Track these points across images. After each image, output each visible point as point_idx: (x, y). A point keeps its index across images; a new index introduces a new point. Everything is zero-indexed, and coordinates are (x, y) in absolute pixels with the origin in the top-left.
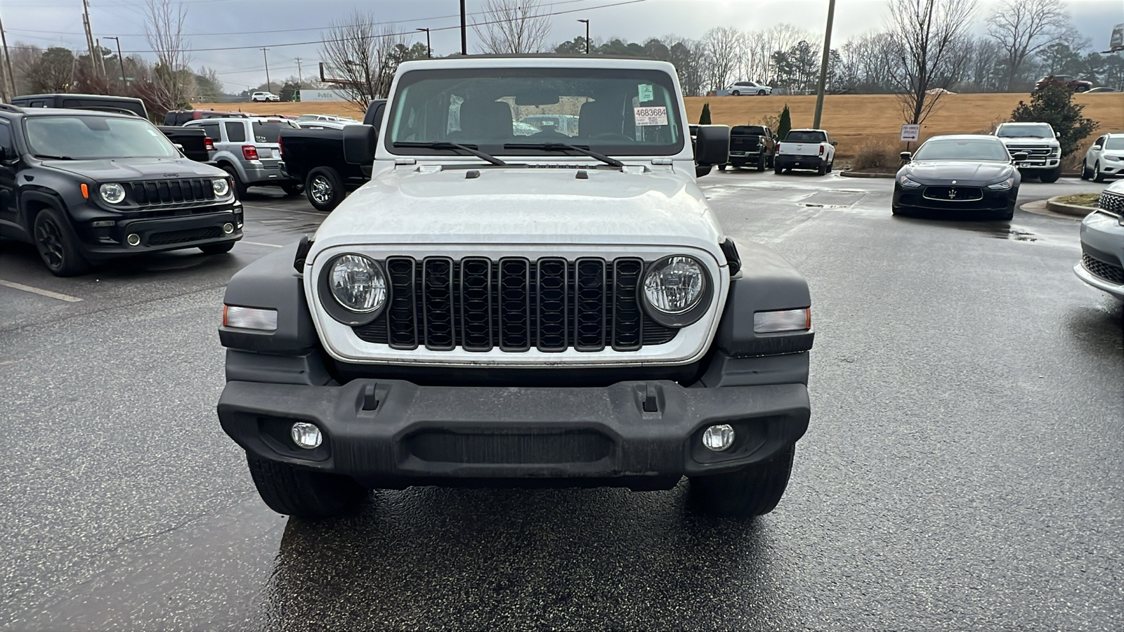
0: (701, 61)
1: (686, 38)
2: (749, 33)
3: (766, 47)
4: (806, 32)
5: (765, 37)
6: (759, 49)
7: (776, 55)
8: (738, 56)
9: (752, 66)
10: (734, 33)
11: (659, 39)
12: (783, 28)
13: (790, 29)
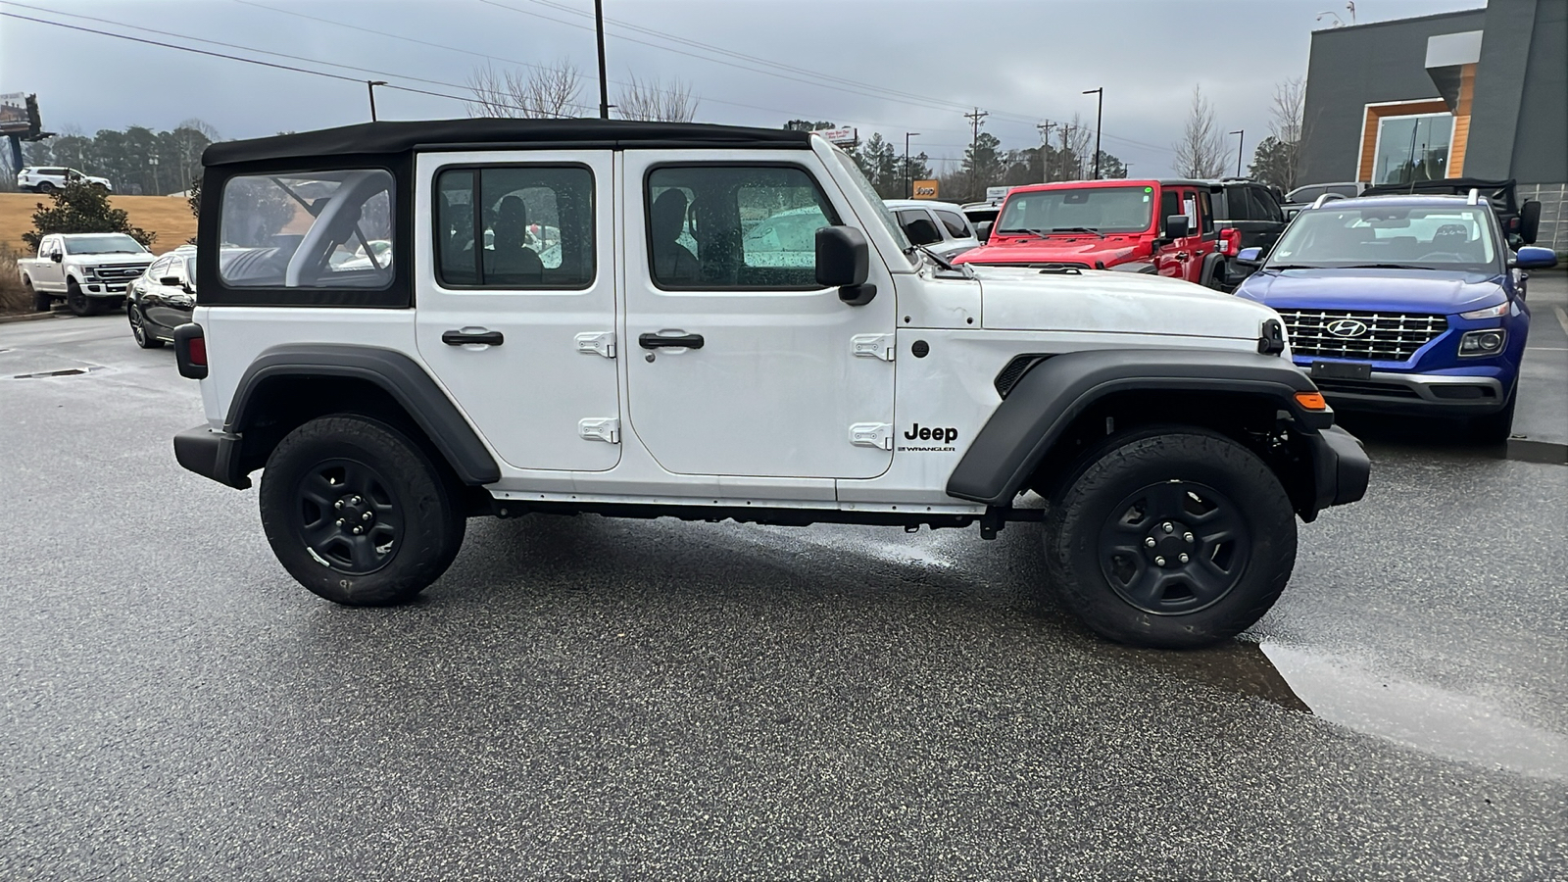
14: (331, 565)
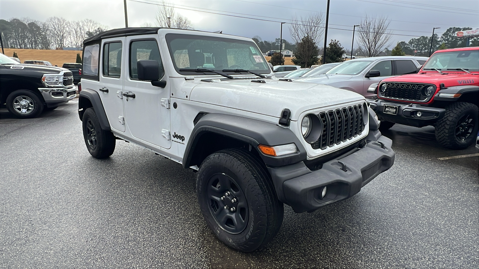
0: (48, 32)
1: (36, 20)
2: (71, 21)
3: (82, 29)
4: (100, 24)
5: (81, 24)
6: (78, 29)
7: (88, 33)
8: (68, 32)
9: (77, 37)
10: (64, 21)
11: (20, 19)
12: (88, 21)
13: (92, 22)
14: (91, 145)
